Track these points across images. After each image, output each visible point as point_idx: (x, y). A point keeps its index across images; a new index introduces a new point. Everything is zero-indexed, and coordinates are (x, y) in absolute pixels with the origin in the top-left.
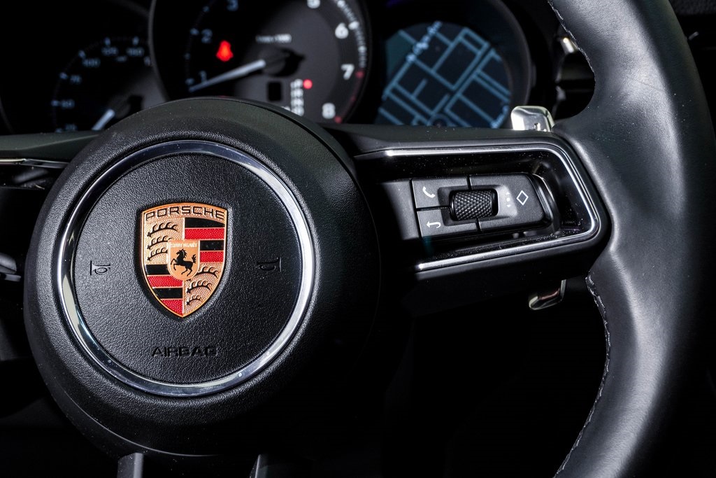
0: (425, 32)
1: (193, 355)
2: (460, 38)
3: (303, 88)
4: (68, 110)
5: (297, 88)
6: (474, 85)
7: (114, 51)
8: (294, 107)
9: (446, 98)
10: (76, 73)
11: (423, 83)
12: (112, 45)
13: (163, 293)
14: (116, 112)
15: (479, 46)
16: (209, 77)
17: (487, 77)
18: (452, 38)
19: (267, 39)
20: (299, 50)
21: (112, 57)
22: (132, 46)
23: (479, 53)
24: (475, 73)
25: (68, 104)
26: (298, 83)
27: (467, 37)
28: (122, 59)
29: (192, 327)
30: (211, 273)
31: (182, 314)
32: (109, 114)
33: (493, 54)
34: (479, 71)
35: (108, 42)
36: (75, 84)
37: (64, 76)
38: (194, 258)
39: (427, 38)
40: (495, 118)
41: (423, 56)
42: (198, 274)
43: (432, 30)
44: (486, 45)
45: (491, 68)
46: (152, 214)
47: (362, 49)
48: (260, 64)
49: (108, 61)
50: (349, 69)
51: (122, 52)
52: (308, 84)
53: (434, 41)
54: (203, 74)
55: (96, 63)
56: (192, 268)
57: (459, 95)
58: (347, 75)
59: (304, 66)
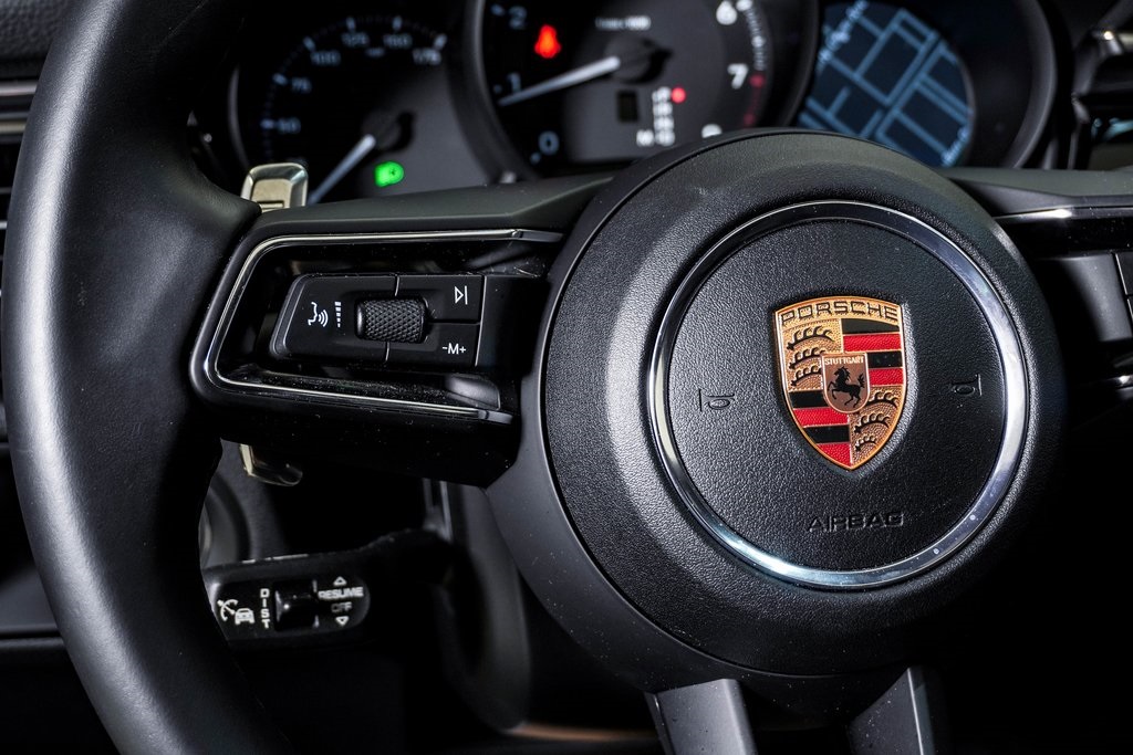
0: (843, 16)
1: (868, 525)
2: (894, 26)
3: (671, 101)
4: (289, 136)
5: (662, 101)
6: (917, 96)
7: (362, 39)
8: (659, 132)
9: (877, 116)
10: (300, 75)
11: (843, 95)
12: (359, 29)
13: (820, 435)
14: (378, 140)
15: (922, 38)
16: (525, 85)
17: (936, 86)
18: (883, 25)
19: (613, 24)
20: (664, 42)
21: (360, 49)
22: (391, 31)
23: (923, 49)
24: (918, 80)
25: (289, 126)
26: (662, 94)
27: (905, 24)
28: (377, 52)
29: (869, 483)
30: (889, 402)
31: (849, 465)
32: (367, 143)
33: (942, 50)
34: (923, 75)
35: (351, 24)
36: (300, 93)
37: (280, 79)
38: (861, 379)
39: (846, 26)
40: (949, 146)
41: (842, 52)
42: (869, 404)
43: (854, 13)
44: (932, 36)
45: (941, 72)
46: (791, 315)
47: (758, 41)
48: (610, 64)
49: (353, 56)
50: (739, 72)
51: (376, 41)
52: (679, 95)
53: (857, 30)
54: (515, 79)
55: (333, 58)
56: (860, 395)
57: (896, 113)
58: (738, 81)
59: (671, 67)
